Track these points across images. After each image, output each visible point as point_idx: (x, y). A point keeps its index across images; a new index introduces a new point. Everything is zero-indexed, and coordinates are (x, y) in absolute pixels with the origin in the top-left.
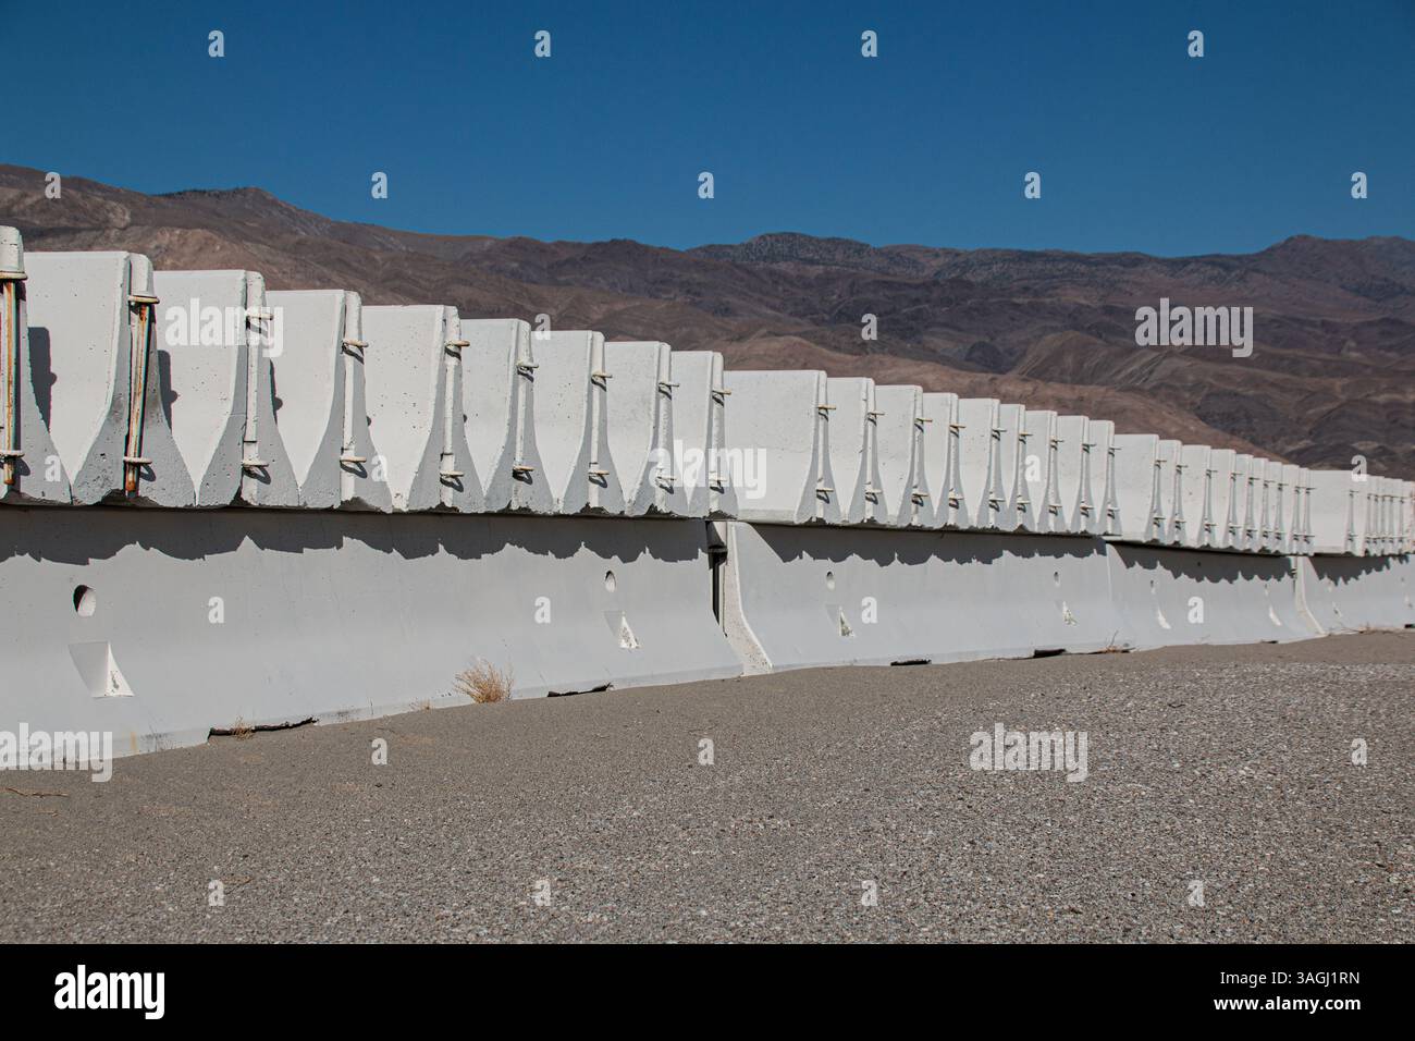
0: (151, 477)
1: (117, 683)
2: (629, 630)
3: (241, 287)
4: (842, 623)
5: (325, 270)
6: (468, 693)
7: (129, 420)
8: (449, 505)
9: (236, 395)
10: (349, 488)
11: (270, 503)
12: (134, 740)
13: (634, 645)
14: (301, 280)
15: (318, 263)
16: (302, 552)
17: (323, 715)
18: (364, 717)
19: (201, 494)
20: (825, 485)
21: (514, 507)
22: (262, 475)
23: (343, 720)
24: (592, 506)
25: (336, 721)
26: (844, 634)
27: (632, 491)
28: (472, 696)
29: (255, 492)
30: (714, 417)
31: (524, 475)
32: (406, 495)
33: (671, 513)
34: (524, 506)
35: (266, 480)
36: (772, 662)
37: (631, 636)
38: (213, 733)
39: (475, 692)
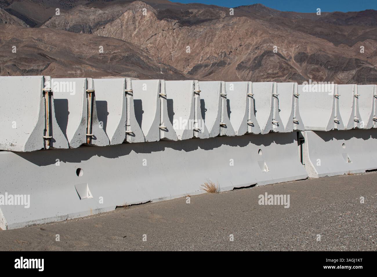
0: (95, 139)
1: (89, 194)
2: (266, 166)
3: (124, 83)
4: (348, 159)
5: (278, 26)
6: (205, 190)
7: (88, 124)
8: (197, 137)
9: (123, 113)
10: (163, 135)
11: (135, 142)
12: (91, 211)
13: (268, 171)
14: (271, 29)
15: (277, 24)
16: (151, 153)
17: (154, 199)
18: (167, 199)
19: (112, 142)
20: (337, 119)
21: (221, 135)
22: (132, 134)
23: (161, 200)
24: (249, 132)
25: (158, 201)
26: (349, 162)
27: (264, 127)
28: (206, 190)
29: (130, 139)
30: (295, 102)
31: (224, 126)
32: (181, 135)
33: (278, 132)
34: (224, 134)
35: (134, 135)
36: (318, 173)
37: (267, 168)
38: (117, 207)
39: (207, 189)
